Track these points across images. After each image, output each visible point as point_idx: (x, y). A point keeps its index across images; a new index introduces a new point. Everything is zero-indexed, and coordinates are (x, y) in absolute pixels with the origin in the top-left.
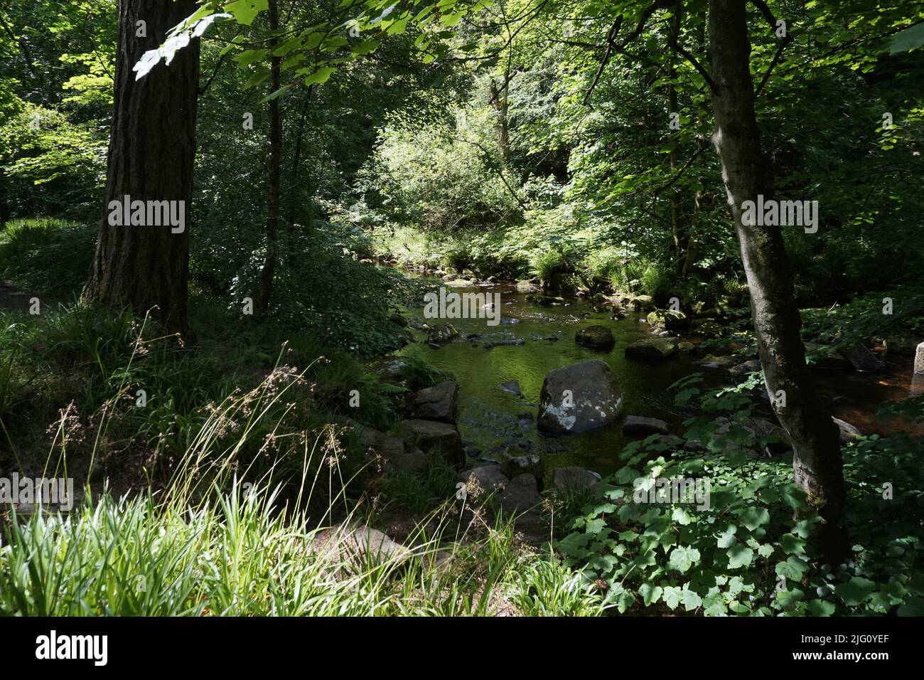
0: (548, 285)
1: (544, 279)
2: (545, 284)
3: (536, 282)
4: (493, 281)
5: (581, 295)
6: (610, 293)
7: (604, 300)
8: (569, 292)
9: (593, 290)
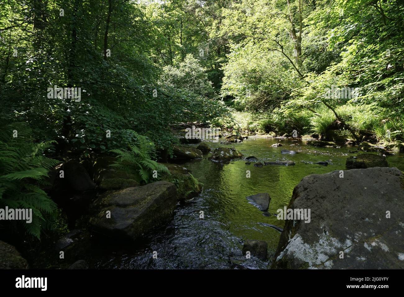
0: (324, 138)
1: (322, 134)
2: (322, 137)
3: (315, 136)
4: (286, 136)
5: (350, 144)
6: (374, 141)
7: (370, 146)
8: (341, 141)
9: (359, 140)
